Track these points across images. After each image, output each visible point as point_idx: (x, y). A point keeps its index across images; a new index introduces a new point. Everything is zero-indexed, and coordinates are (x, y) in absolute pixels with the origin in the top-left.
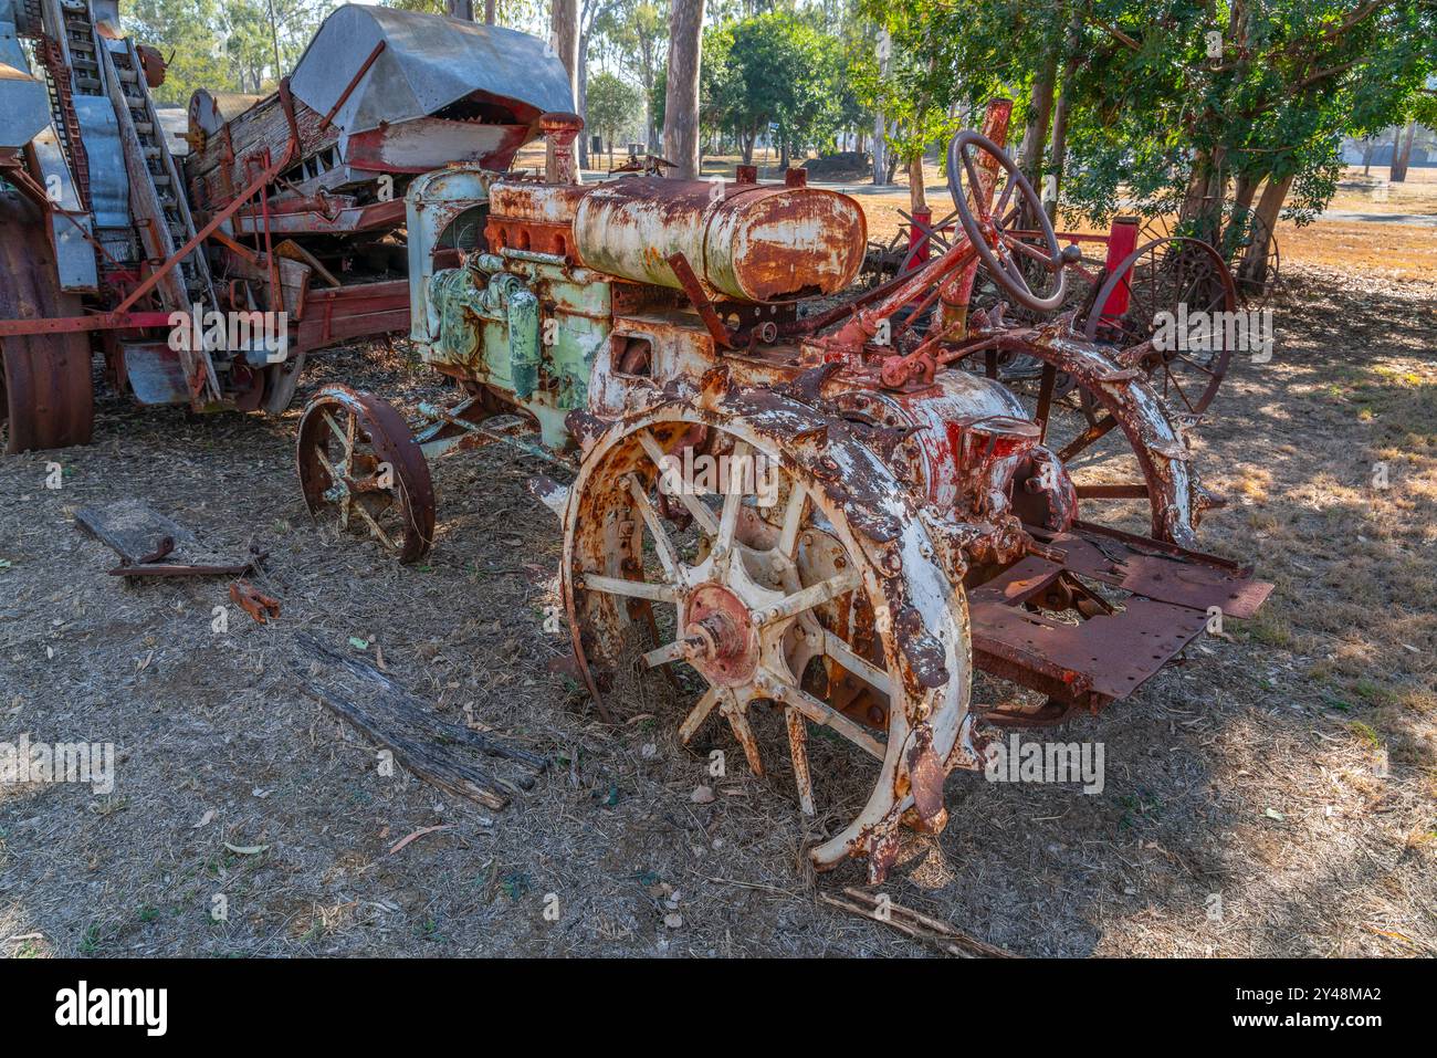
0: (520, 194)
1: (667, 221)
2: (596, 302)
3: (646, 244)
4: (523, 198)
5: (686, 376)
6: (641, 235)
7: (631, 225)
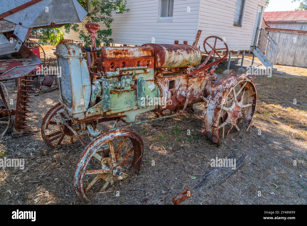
0: (123, 50)
1: (188, 53)
2: (152, 76)
3: (184, 58)
4: (125, 51)
5: (181, 85)
6: (183, 57)
7: (181, 55)
